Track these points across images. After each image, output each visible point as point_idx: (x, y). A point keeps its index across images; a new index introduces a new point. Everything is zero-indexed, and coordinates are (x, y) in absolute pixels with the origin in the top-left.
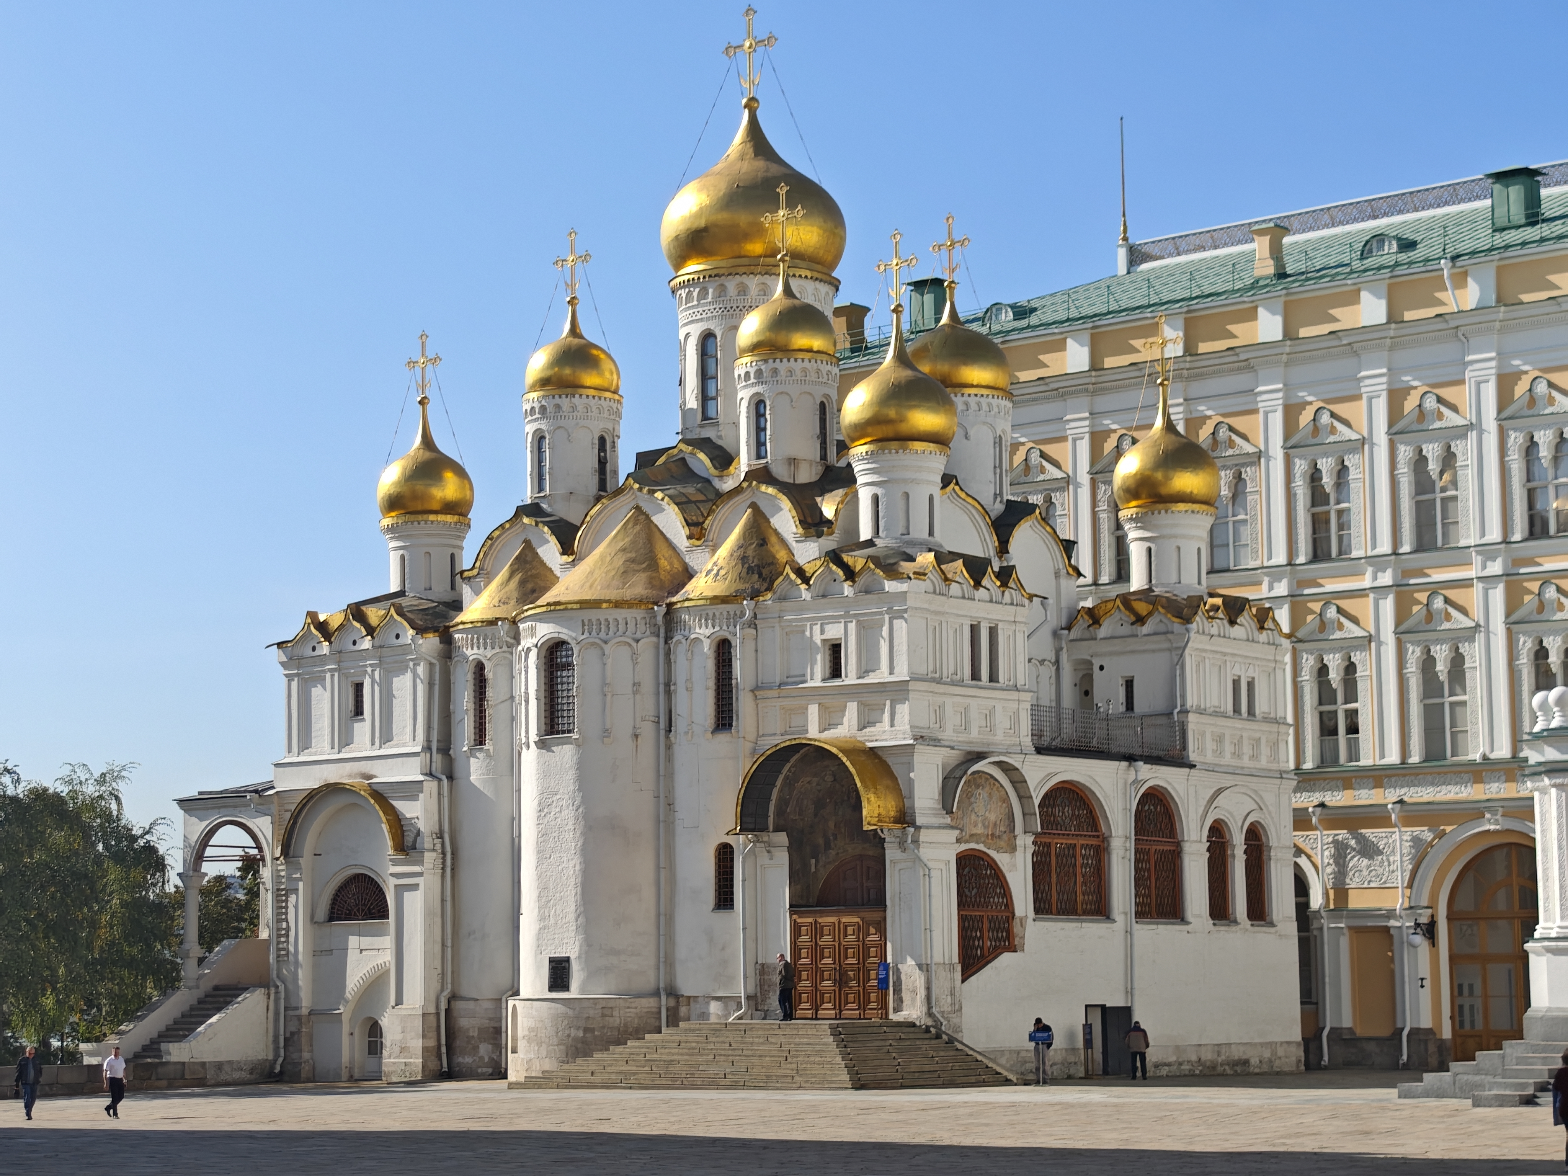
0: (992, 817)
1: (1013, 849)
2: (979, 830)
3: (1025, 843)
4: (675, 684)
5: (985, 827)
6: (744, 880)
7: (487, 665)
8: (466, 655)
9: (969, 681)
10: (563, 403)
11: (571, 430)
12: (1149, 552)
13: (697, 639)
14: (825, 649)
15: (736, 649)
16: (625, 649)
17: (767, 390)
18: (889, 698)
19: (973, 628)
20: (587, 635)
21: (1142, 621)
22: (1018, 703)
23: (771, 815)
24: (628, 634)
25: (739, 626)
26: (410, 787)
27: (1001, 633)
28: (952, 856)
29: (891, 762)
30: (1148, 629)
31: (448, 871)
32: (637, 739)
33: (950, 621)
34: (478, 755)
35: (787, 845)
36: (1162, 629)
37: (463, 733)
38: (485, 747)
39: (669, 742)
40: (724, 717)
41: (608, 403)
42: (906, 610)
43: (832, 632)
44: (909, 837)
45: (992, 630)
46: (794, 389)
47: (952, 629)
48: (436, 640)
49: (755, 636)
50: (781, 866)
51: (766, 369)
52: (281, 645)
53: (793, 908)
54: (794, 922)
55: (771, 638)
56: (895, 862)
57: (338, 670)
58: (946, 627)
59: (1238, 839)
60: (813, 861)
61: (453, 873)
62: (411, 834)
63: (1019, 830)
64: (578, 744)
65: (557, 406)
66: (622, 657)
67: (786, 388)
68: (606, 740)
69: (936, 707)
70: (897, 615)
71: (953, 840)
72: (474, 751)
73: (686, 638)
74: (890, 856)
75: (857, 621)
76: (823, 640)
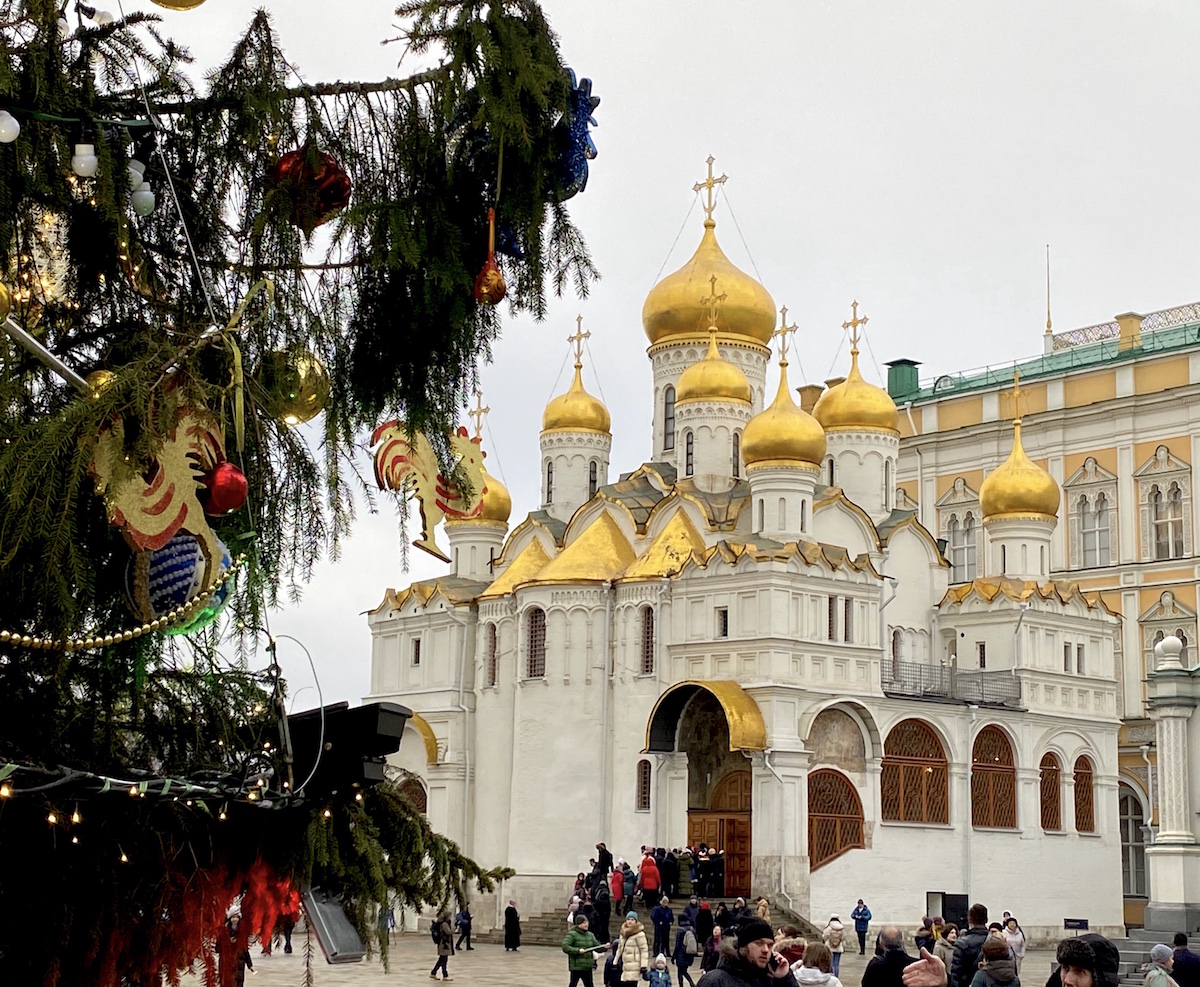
0: (845, 744)
2: (833, 754)
3: (876, 766)
4: (616, 641)
5: (840, 752)
6: (657, 788)
7: (497, 627)
8: (484, 619)
9: (826, 641)
10: (564, 438)
11: (569, 457)
12: (1004, 547)
13: (629, 607)
14: (717, 614)
15: (656, 614)
16: (581, 614)
17: (694, 425)
18: (758, 651)
19: (831, 600)
20: (555, 604)
21: (991, 600)
22: (870, 658)
23: (677, 738)
24: (584, 603)
25: (659, 598)
26: (443, 716)
27: (856, 605)
28: (804, 774)
29: (757, 699)
30: (995, 606)
31: (468, 778)
32: (588, 682)
33: (810, 594)
34: (490, 693)
35: (687, 762)
36: (1005, 606)
37: (481, 677)
38: (494, 687)
39: (611, 684)
40: (648, 665)
41: (598, 438)
42: (771, 585)
43: (721, 601)
44: (767, 757)
45: (848, 602)
46: (713, 424)
47: (812, 600)
48: (466, 609)
49: (670, 605)
50: (683, 778)
51: (693, 409)
52: (370, 613)
53: (691, 811)
54: (690, 821)
55: (681, 606)
56: (758, 776)
57: (404, 630)
58: (807, 599)
59: (1068, 768)
60: (709, 775)
61: (472, 781)
62: (443, 751)
63: (869, 755)
64: (546, 683)
65: (560, 440)
66: (579, 620)
67: (708, 423)
68: (566, 682)
69: (796, 659)
70: (766, 588)
71: (805, 761)
72: (487, 690)
73: (623, 606)
74: (755, 771)
75: (738, 593)
76: (715, 607)
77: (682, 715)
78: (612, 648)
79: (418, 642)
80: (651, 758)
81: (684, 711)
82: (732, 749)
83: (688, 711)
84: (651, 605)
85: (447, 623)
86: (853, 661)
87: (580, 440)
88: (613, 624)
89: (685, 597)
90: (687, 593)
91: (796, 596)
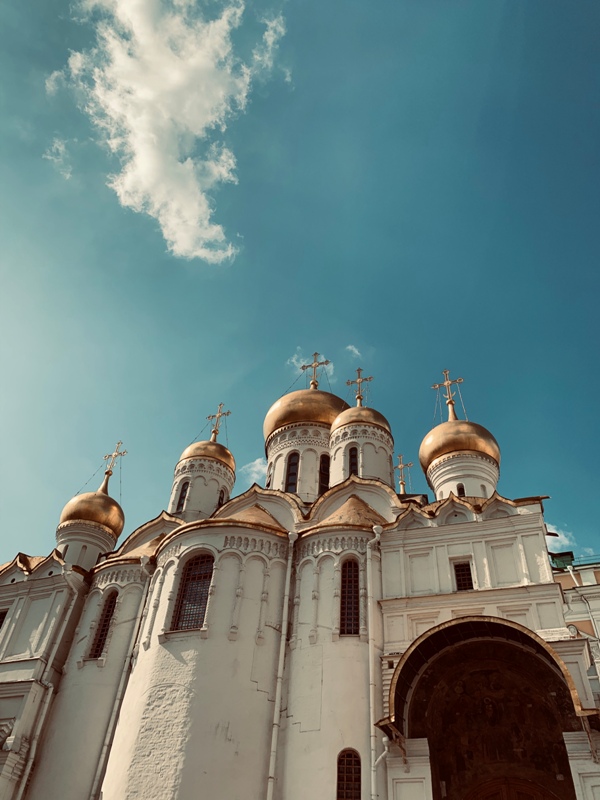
4: (299, 597)
6: (377, 795)
7: (120, 592)
8: (103, 586)
10: (206, 464)
11: (207, 479)
13: (326, 557)
14: (450, 566)
15: (366, 566)
16: (257, 563)
18: (534, 603)
20: (227, 548)
23: (406, 717)
24: (264, 552)
25: (368, 548)
31: (25, 779)
32: (259, 641)
34: (91, 666)
35: (428, 754)
37: (81, 649)
38: (98, 659)
39: (288, 648)
40: (350, 623)
41: (230, 475)
43: (460, 551)
46: (377, 443)
48: (81, 577)
49: (380, 559)
51: (359, 430)
55: (395, 561)
56: (585, 775)
64: (204, 636)
65: (202, 465)
66: (256, 568)
67: (373, 442)
68: (232, 636)
72: (87, 663)
73: (316, 557)
74: (575, 767)
75: (486, 542)
76: (451, 559)
77: (414, 685)
78: (291, 606)
79: (4, 613)
81: (417, 679)
83: (422, 680)
85: (53, 589)
87: (218, 469)
88: (293, 581)
89: (401, 549)
90: (405, 546)
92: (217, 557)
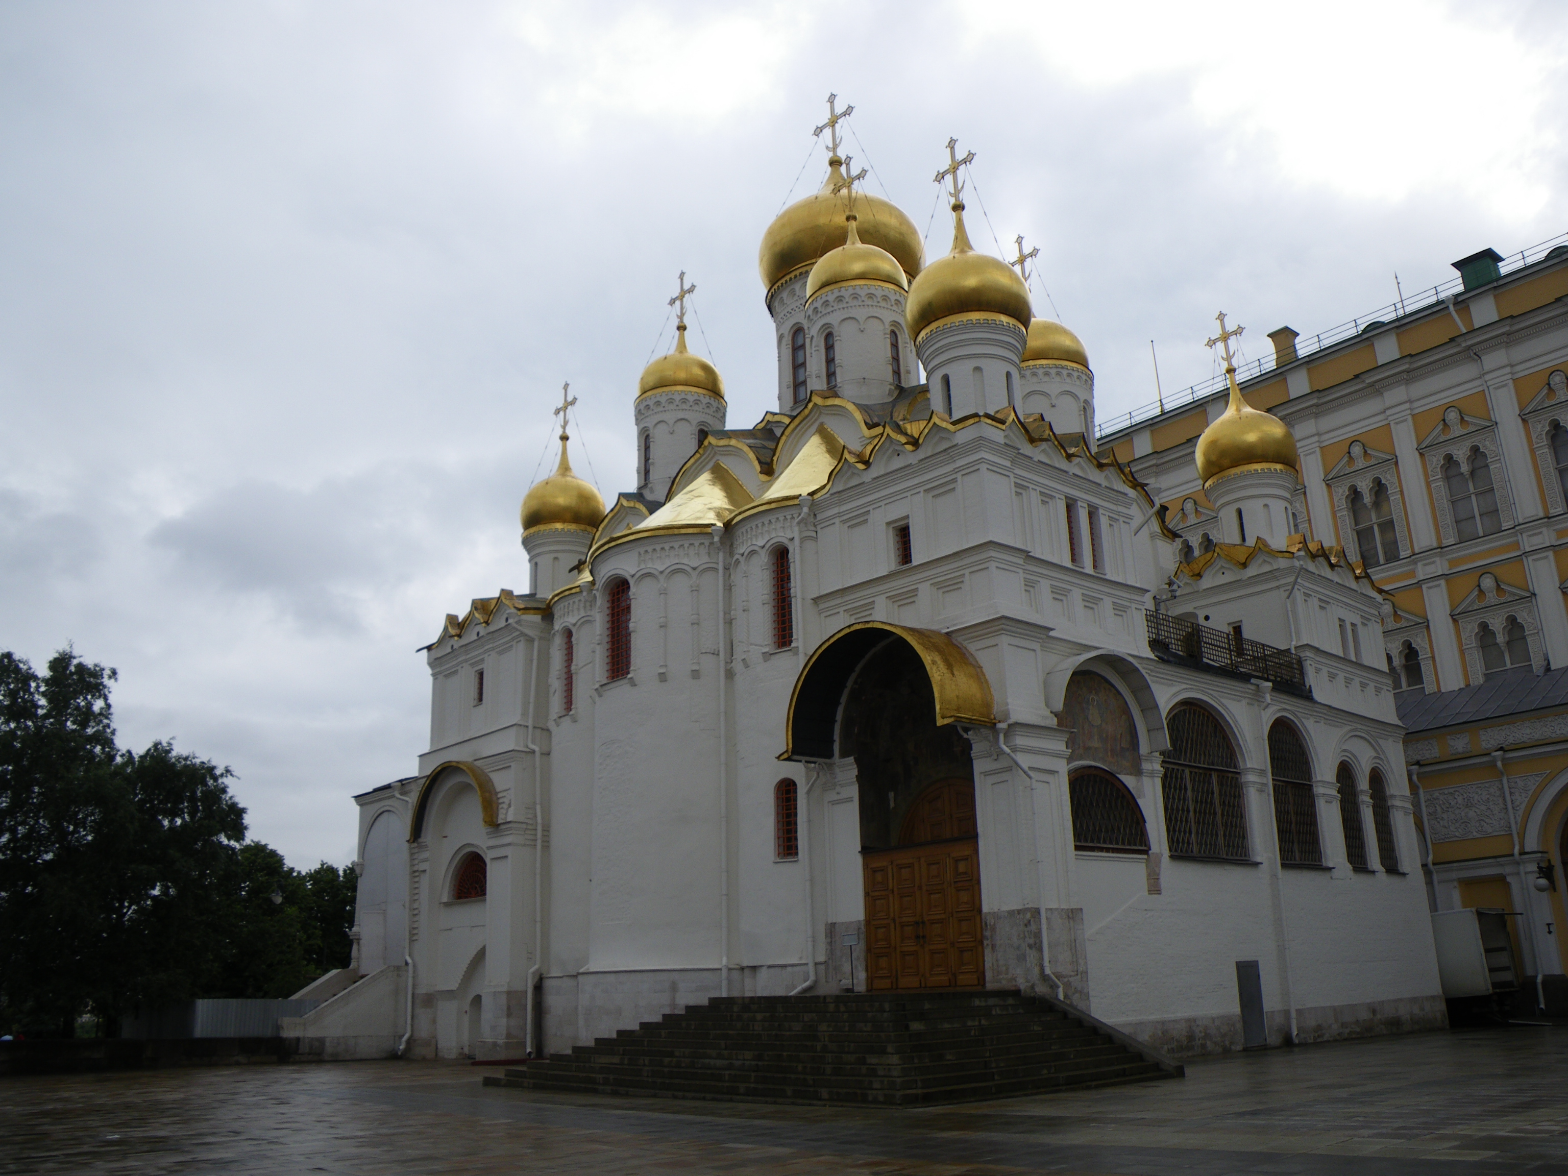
0: (1110, 729)
1: (1138, 772)
2: (1096, 743)
3: (1155, 766)
4: (734, 610)
5: (1104, 741)
6: (809, 821)
7: (574, 630)
8: (558, 625)
9: (1069, 564)
10: (663, 400)
11: (671, 422)
12: (1240, 512)
13: (753, 552)
14: (891, 533)
15: (795, 556)
16: (679, 577)
17: (834, 319)
18: (967, 572)
19: (1070, 507)
20: (643, 566)
21: (1244, 565)
22: (1131, 600)
23: (837, 737)
24: (685, 561)
25: (796, 529)
26: (504, 759)
27: (1104, 521)
28: (1063, 768)
29: (972, 647)
30: (1252, 571)
31: (539, 843)
32: (696, 674)
33: (1038, 489)
34: (566, 722)
35: (856, 772)
36: (1266, 568)
37: (556, 703)
38: (571, 713)
39: (730, 675)
40: (784, 633)
41: (707, 400)
42: (981, 461)
43: (895, 512)
44: (1002, 736)
45: (1092, 514)
46: (861, 313)
47: (1044, 502)
48: (537, 618)
49: (816, 539)
50: (850, 800)
51: (831, 298)
52: (429, 648)
53: (866, 850)
54: (866, 866)
56: (986, 774)
57: (466, 661)
58: (1035, 497)
59: (1363, 784)
60: (891, 795)
61: (546, 845)
62: (505, 806)
63: (1144, 749)
64: (633, 684)
65: (658, 403)
66: (681, 584)
67: (853, 313)
68: (663, 678)
69: (1030, 585)
70: (971, 469)
71: (1059, 745)
72: (563, 719)
73: (742, 555)
74: (979, 766)
75: (925, 491)
76: (888, 524)
77: (844, 699)
78: (729, 622)
79: (481, 675)
80: (796, 771)
81: (846, 692)
82: (940, 722)
83: (853, 690)
84: (786, 541)
85: (513, 639)
86: (1108, 602)
87: (684, 401)
88: (729, 588)
89: (836, 521)
90: (839, 515)
91: (1020, 488)
92: (631, 582)
